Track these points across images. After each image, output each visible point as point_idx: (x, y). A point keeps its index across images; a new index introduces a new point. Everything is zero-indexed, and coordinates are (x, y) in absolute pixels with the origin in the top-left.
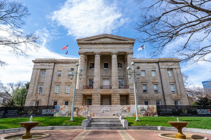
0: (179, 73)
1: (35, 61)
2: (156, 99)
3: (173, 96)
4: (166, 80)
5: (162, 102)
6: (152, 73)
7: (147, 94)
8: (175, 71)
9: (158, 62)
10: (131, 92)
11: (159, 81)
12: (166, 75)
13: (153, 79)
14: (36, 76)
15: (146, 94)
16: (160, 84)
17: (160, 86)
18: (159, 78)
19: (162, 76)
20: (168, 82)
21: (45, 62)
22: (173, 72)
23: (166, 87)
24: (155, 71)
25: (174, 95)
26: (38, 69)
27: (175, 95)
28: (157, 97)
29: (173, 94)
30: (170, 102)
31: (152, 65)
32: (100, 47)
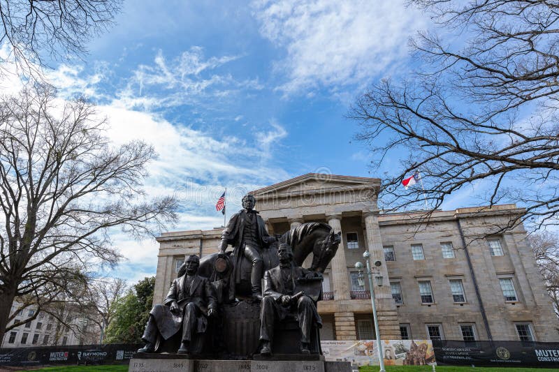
0: (524, 245)
1: (163, 239)
2: (460, 321)
3: (512, 312)
4: (485, 268)
5: (479, 327)
6: (443, 250)
7: (432, 306)
8: (511, 241)
9: (457, 221)
10: (380, 307)
11: (466, 271)
12: (483, 253)
13: (446, 266)
14: (166, 272)
15: (429, 306)
16: (469, 278)
17: (468, 283)
18: (465, 263)
19: (471, 257)
20: (493, 271)
21: (182, 240)
22: (506, 245)
23: (487, 286)
24: (449, 243)
25: (514, 309)
26: (168, 256)
27: (518, 307)
28: (463, 315)
29: (510, 306)
30: (503, 326)
31: (440, 230)
32: (300, 205)
